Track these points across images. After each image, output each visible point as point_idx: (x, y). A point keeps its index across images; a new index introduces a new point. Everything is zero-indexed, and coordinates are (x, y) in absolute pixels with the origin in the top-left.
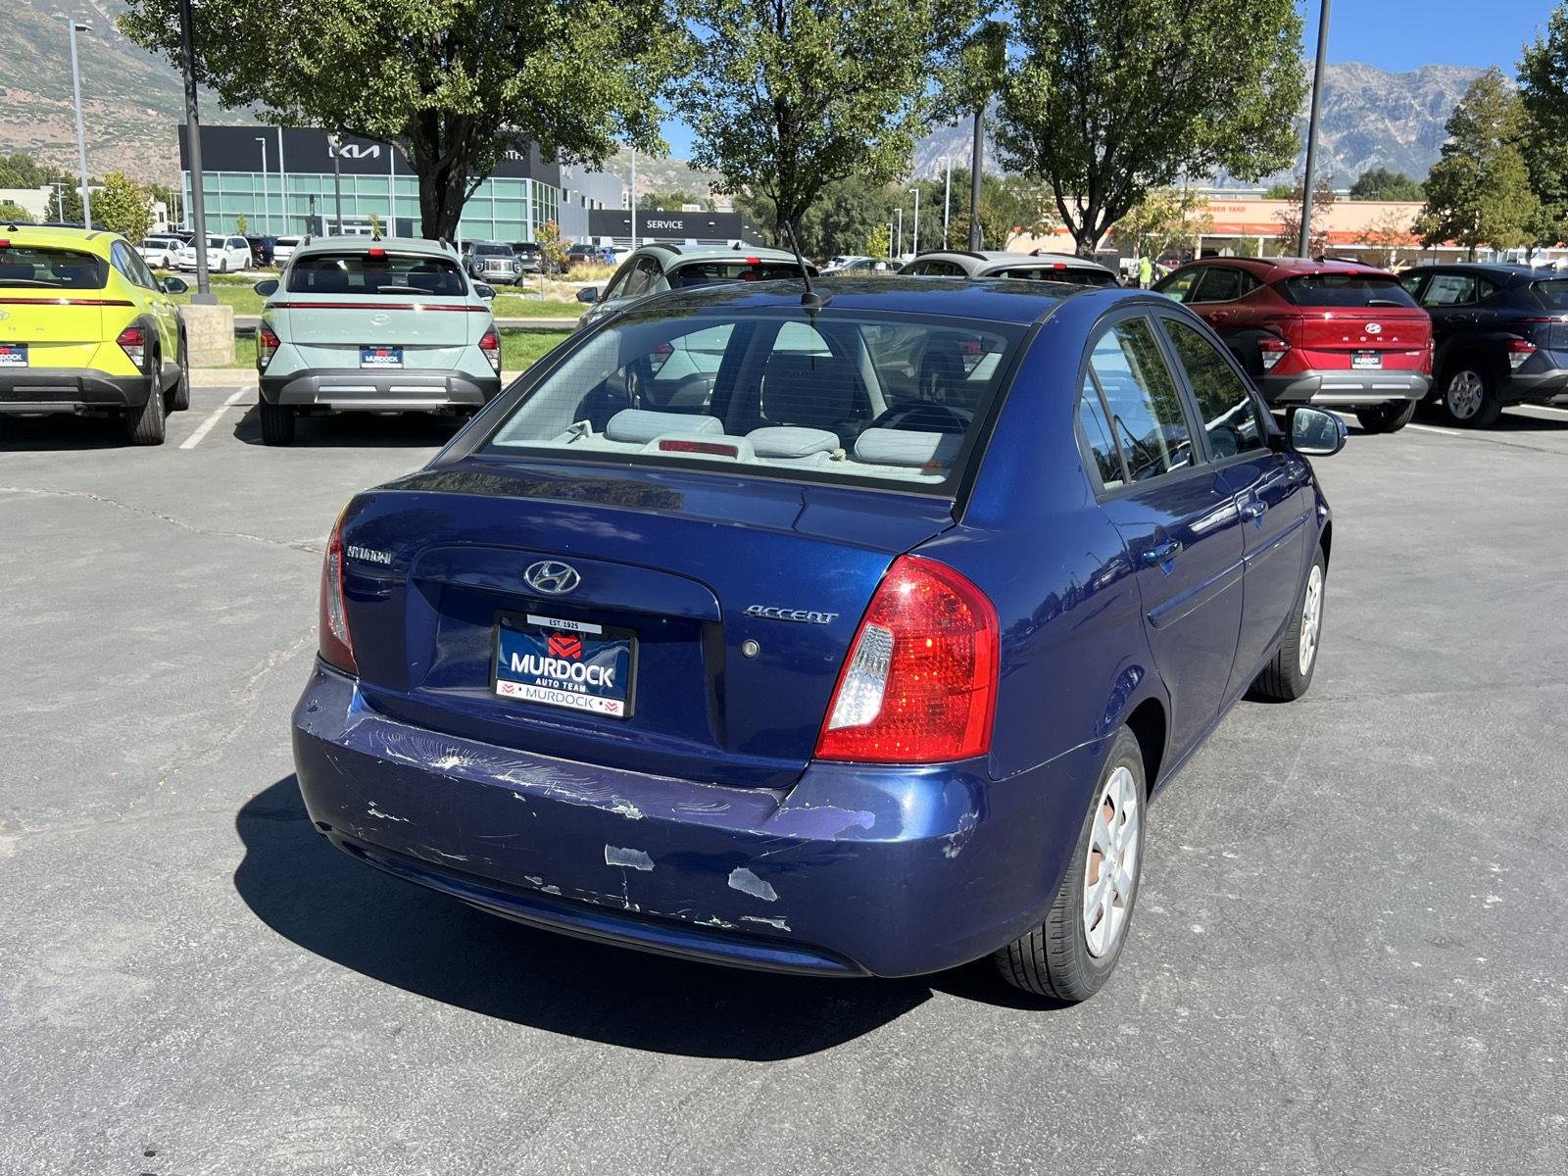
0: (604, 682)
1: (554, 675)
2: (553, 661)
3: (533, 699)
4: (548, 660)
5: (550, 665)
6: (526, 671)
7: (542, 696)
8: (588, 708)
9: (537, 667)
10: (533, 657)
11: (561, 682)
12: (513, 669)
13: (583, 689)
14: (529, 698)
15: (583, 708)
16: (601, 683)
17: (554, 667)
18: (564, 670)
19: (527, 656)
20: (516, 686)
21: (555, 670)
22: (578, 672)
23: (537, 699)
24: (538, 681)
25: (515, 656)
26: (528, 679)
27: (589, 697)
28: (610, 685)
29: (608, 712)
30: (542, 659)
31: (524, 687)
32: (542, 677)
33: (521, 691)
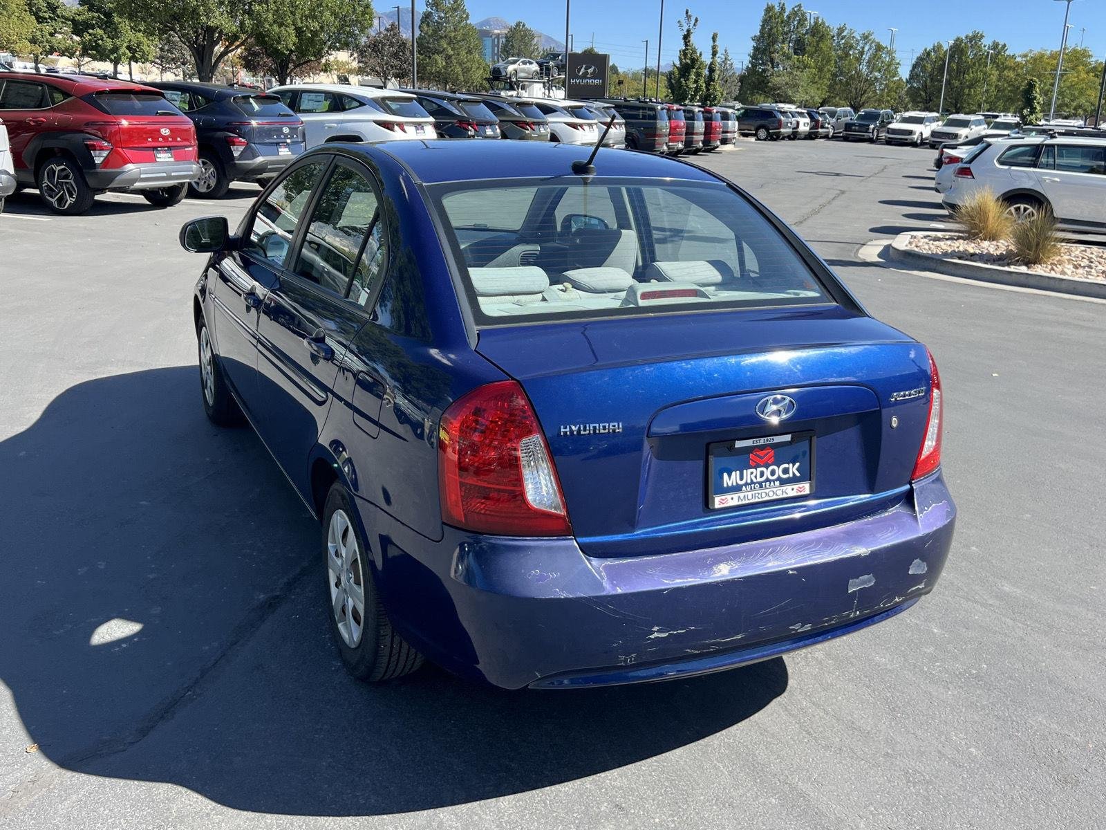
0: (794, 473)
1: (755, 480)
2: (753, 470)
3: (744, 502)
4: (750, 471)
5: (752, 473)
6: (735, 484)
7: (750, 497)
8: (785, 496)
9: (741, 479)
10: (738, 472)
11: (760, 483)
12: (725, 485)
13: (777, 483)
14: (740, 503)
15: (781, 497)
16: (791, 475)
17: (754, 474)
18: (762, 474)
19: (734, 473)
20: (729, 497)
21: (756, 477)
22: (773, 473)
23: (747, 502)
24: (744, 488)
25: (725, 475)
26: (737, 488)
27: (784, 488)
28: (798, 474)
29: (799, 494)
30: (745, 471)
31: (735, 496)
32: (746, 484)
33: (732, 500)
